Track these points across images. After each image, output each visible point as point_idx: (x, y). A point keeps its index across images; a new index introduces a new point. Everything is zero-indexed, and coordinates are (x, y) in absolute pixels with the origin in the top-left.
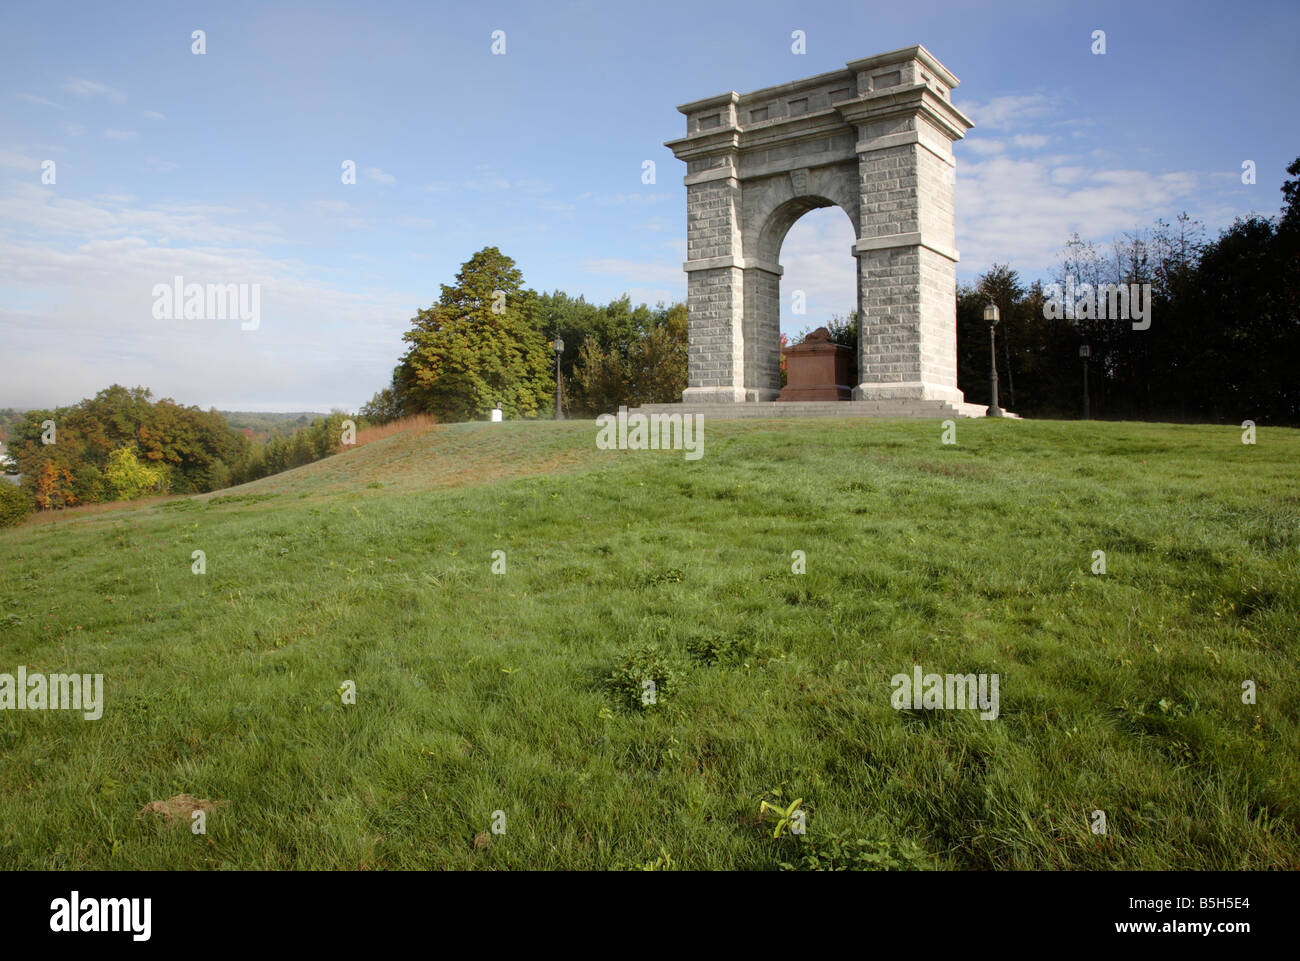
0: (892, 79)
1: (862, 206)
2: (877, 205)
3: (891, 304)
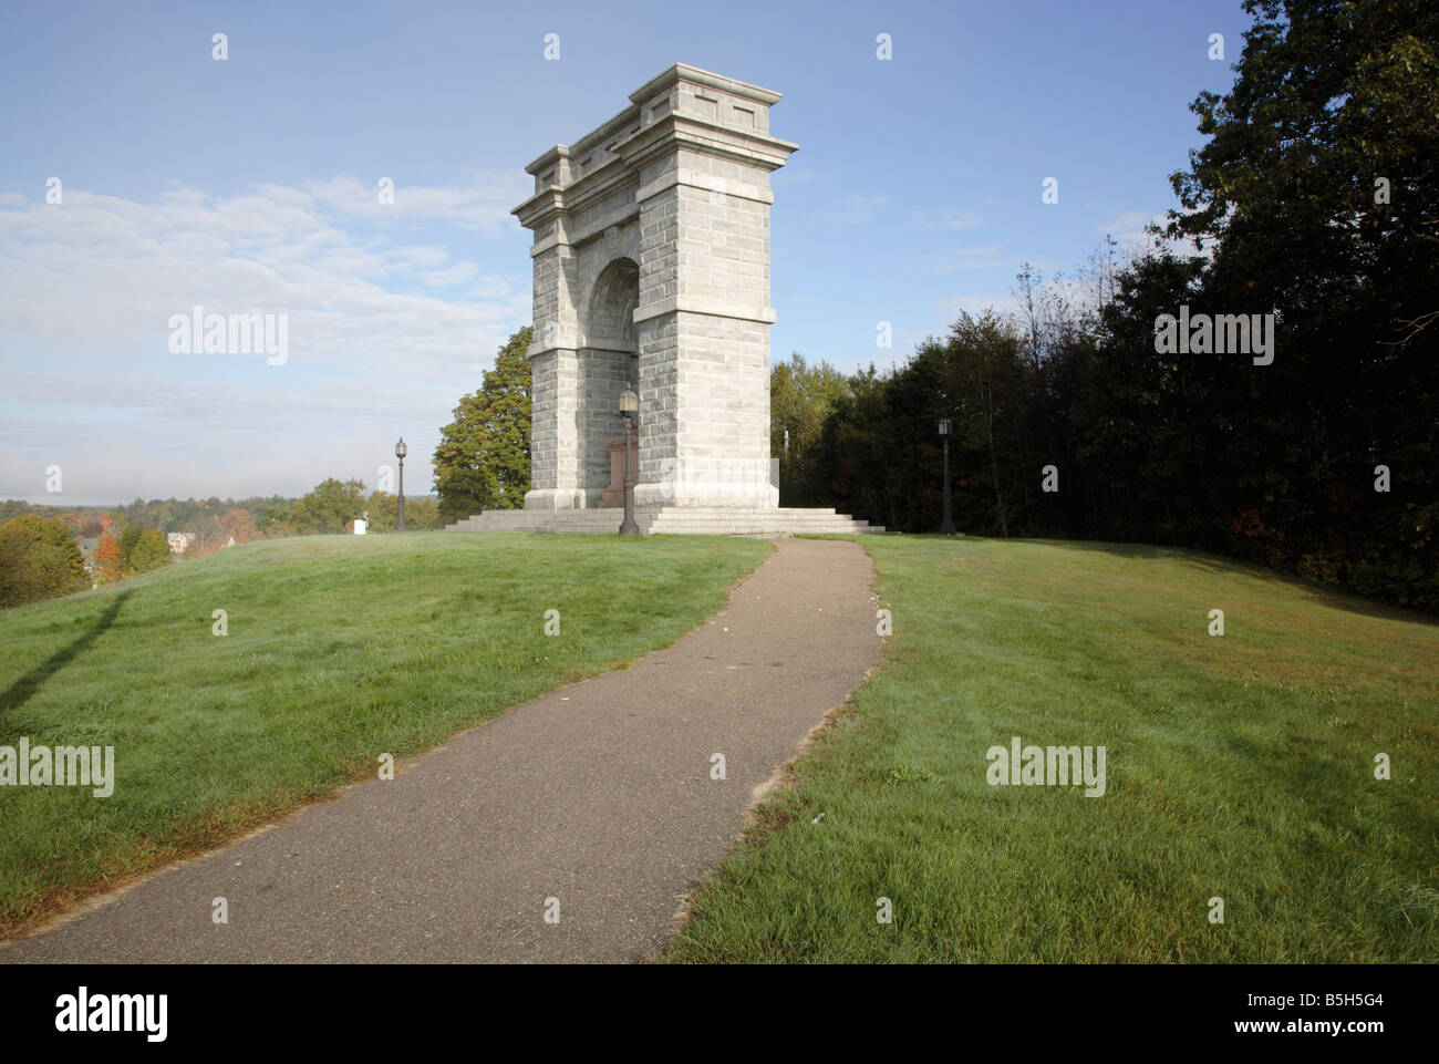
0: (662, 109)
3: (658, 386)
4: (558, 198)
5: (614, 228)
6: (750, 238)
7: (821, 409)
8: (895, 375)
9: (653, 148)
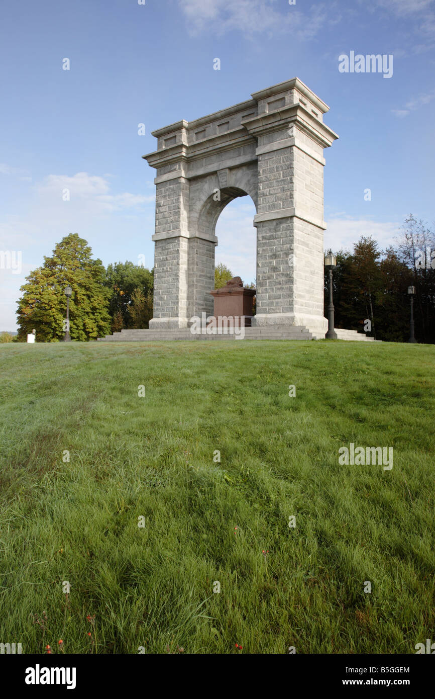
0: (279, 104)
1: (259, 191)
2: (268, 190)
3: (275, 258)
5: (227, 170)
9: (276, 124)
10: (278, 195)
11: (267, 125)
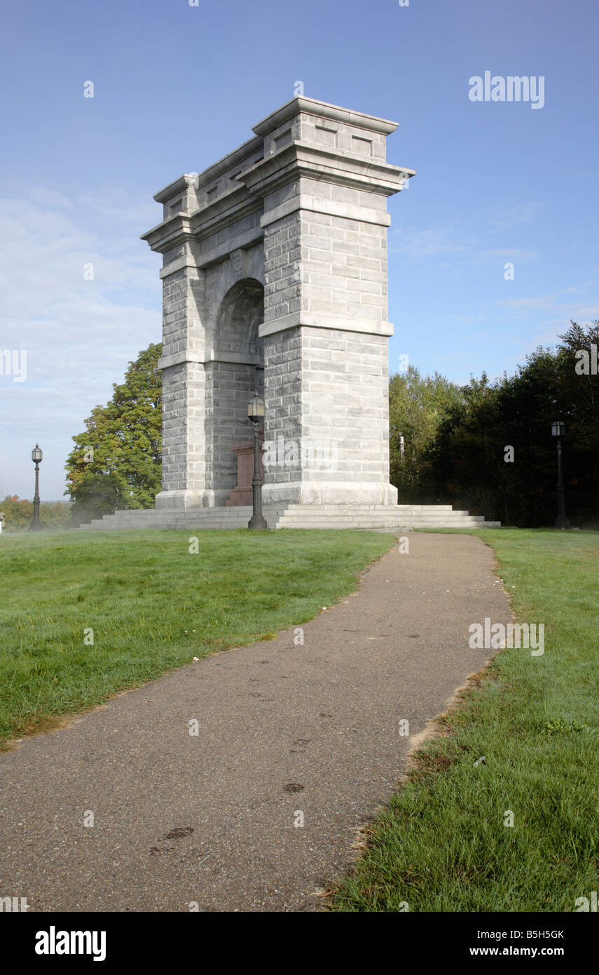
0: (284, 139)
3: (282, 395)
4: (186, 224)
5: (240, 251)
6: (368, 258)
7: (434, 417)
8: (507, 383)
9: (276, 176)
10: (284, 291)
11: (267, 178)
